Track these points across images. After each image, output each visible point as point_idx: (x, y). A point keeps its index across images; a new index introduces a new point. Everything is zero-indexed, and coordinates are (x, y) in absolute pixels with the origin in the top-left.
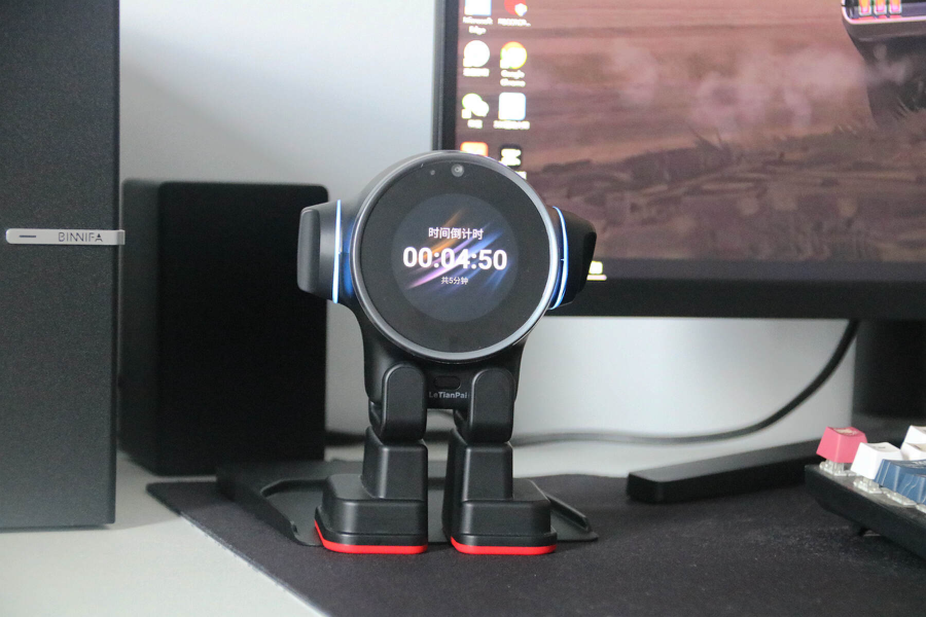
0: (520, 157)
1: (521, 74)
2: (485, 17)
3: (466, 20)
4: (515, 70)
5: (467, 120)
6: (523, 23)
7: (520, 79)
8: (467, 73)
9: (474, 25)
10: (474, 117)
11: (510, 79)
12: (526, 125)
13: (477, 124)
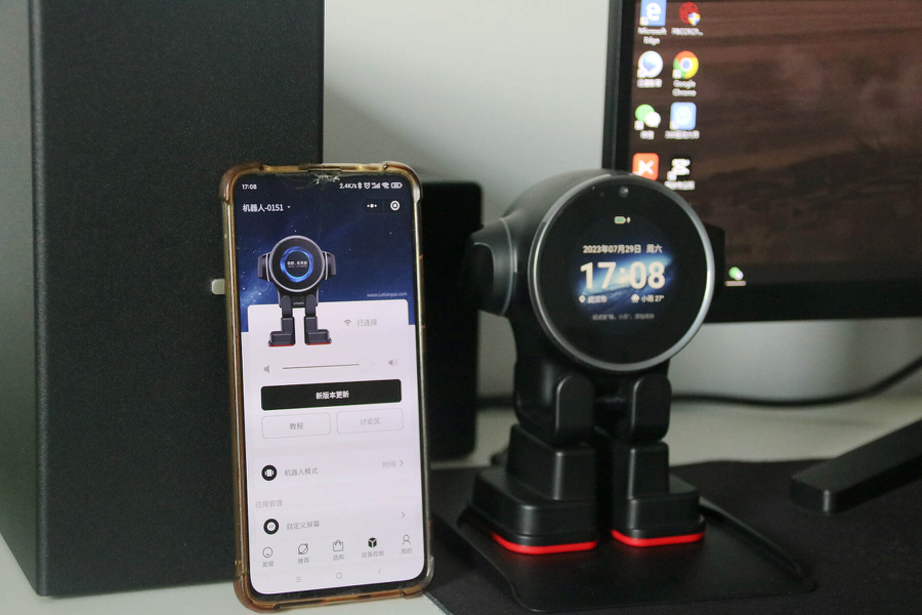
0: (688, 167)
1: (693, 84)
2: (658, 27)
3: (641, 31)
4: (687, 80)
5: (639, 132)
6: (695, 32)
7: (691, 89)
8: (642, 84)
9: (649, 36)
10: (647, 128)
11: (682, 89)
12: (696, 135)
13: (649, 135)
